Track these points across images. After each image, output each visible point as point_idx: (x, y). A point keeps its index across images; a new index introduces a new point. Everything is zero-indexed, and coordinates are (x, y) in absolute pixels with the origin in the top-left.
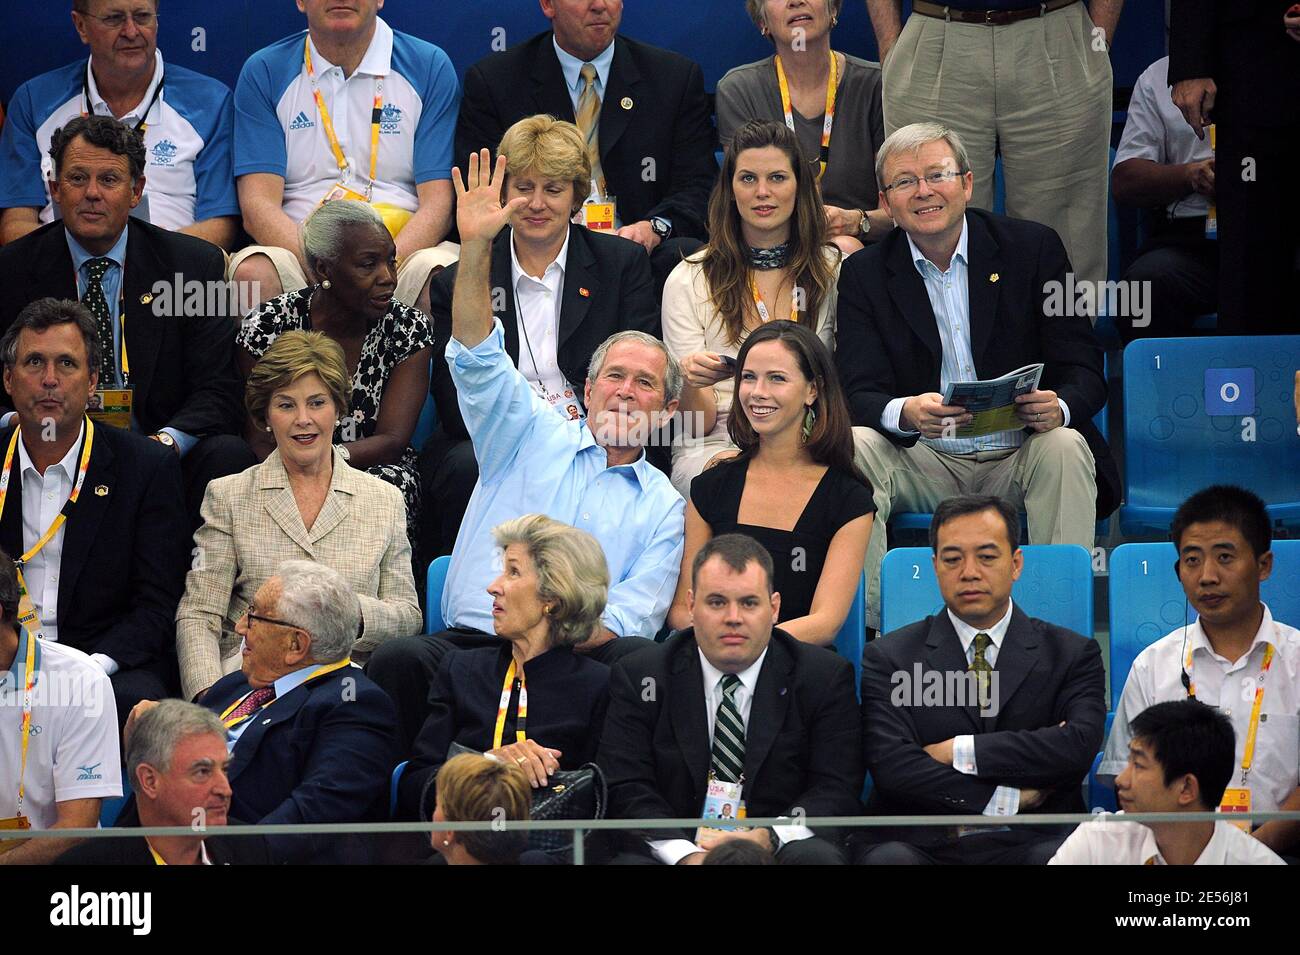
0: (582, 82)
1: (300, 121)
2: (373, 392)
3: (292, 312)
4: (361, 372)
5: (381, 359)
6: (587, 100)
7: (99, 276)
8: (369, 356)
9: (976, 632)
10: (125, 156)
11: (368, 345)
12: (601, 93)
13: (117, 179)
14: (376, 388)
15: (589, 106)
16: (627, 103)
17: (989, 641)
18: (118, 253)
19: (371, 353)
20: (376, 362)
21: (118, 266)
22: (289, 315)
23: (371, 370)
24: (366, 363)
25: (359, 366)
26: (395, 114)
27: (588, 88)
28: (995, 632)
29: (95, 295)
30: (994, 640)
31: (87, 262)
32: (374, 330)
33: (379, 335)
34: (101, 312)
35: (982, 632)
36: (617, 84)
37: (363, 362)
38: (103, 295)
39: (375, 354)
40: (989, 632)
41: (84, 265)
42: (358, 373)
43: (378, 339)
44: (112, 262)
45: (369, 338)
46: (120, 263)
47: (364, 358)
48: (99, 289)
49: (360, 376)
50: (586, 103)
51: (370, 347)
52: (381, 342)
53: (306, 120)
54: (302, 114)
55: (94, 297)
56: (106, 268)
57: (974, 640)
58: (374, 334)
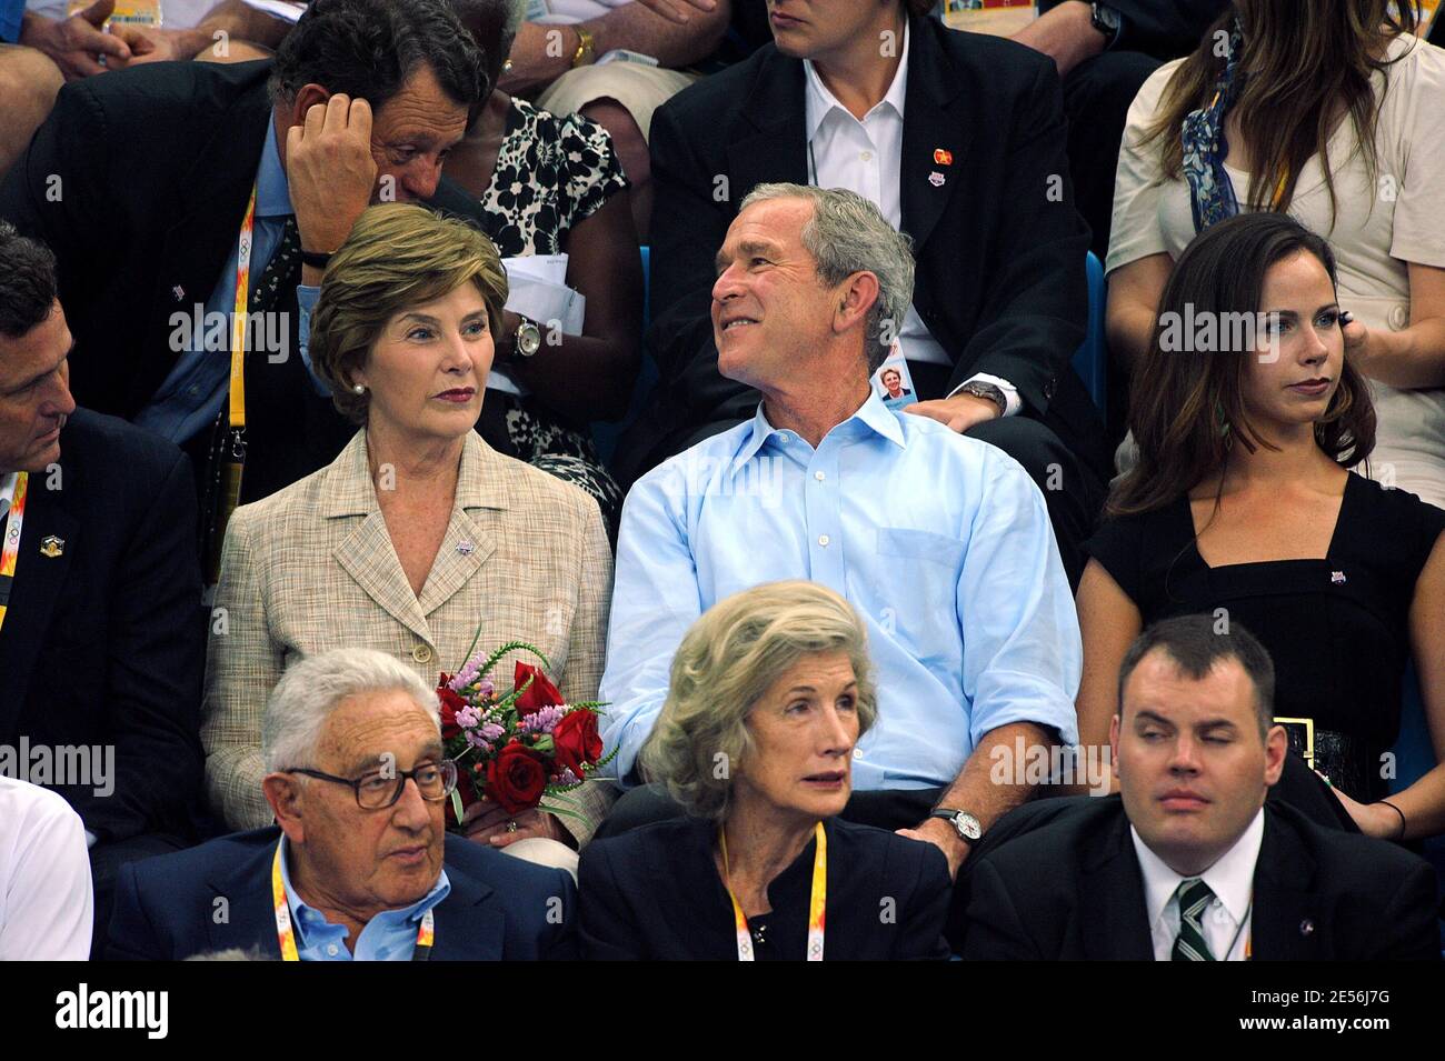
2: (521, 218)
4: (498, 187)
5: (533, 176)
11: (509, 150)
14: (524, 214)
19: (514, 163)
20: (524, 178)
23: (516, 188)
24: (507, 177)
25: (495, 179)
32: (517, 133)
33: (527, 139)
37: (501, 174)
39: (524, 167)
42: (492, 189)
43: (525, 145)
45: (510, 142)
47: (504, 168)
49: (496, 194)
51: (514, 154)
52: (532, 150)
58: (518, 139)
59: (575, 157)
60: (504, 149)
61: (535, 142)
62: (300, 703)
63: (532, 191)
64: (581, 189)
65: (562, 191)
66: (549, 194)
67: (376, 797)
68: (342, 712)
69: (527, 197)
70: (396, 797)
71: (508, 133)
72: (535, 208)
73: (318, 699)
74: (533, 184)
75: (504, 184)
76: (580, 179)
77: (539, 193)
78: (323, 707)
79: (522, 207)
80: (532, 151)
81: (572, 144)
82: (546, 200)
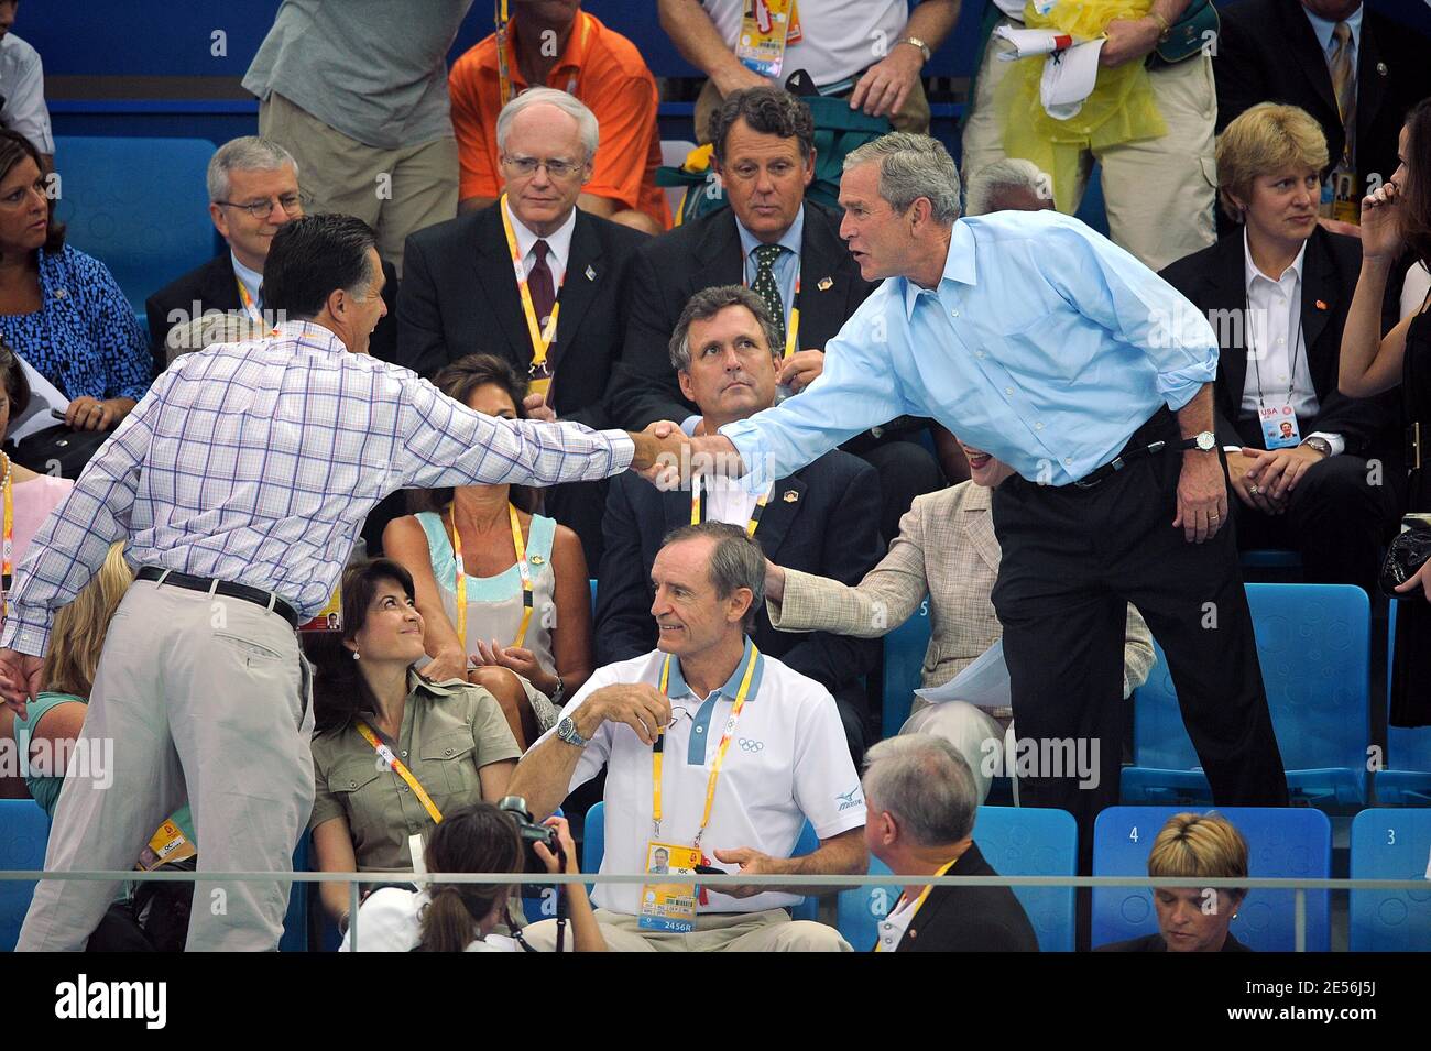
7: (768, 263)
10: (794, 138)
13: (789, 165)
18: (793, 240)
21: (792, 252)
29: (766, 284)
31: (756, 249)
34: (772, 303)
38: (774, 284)
41: (754, 251)
44: (785, 250)
46: (793, 249)
48: (769, 277)
55: (764, 286)
56: (777, 255)
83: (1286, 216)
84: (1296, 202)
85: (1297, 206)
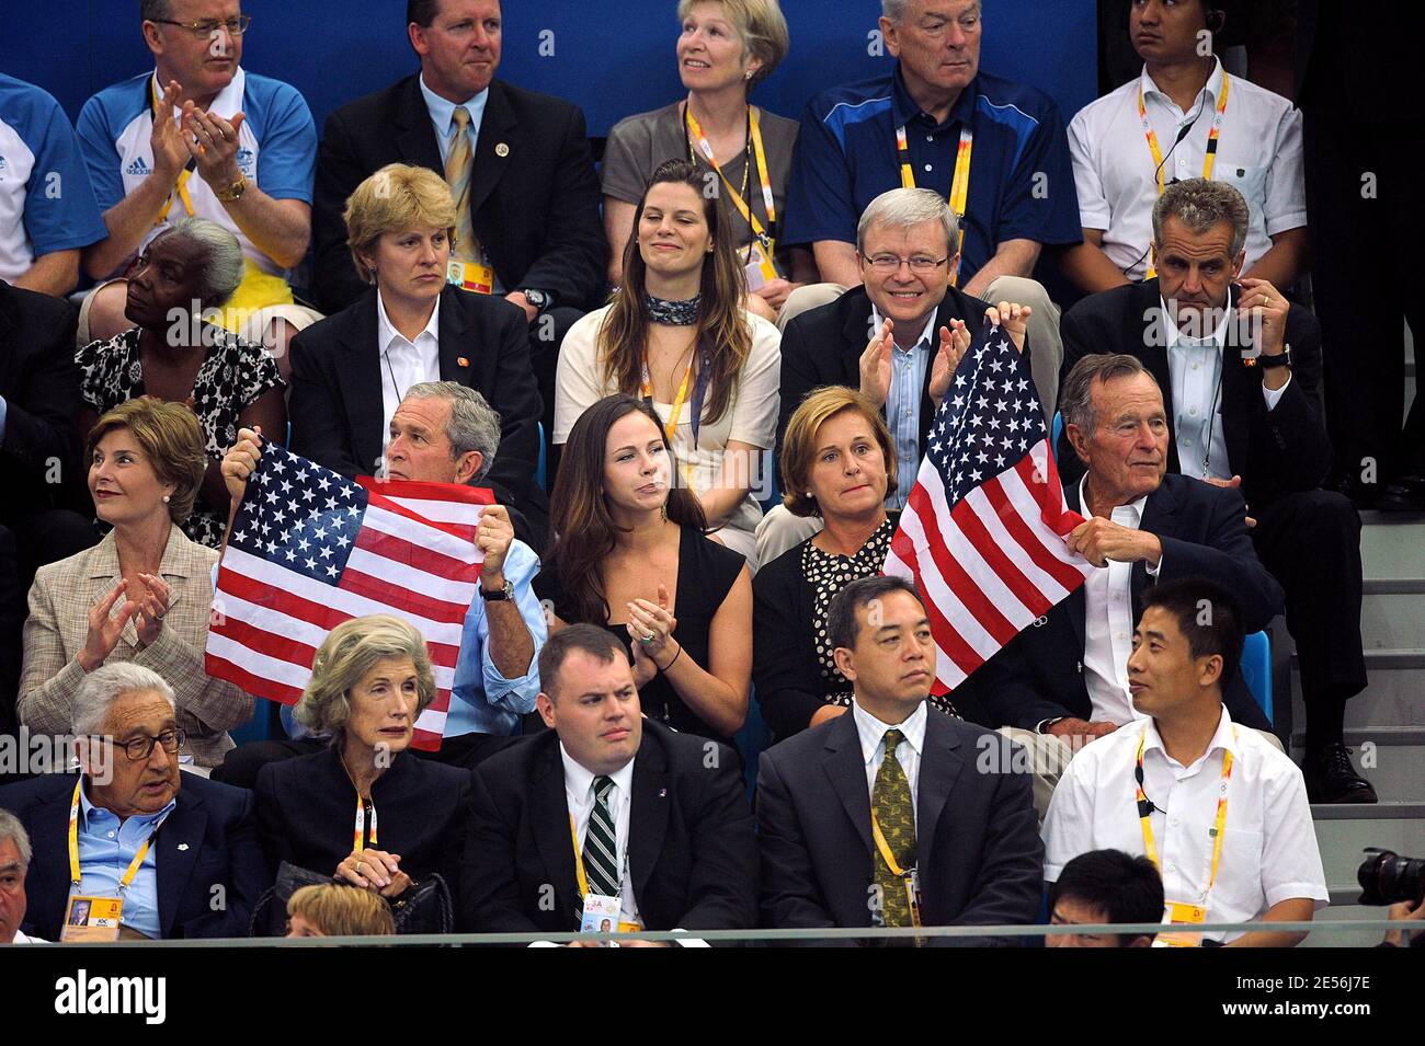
0: (454, 126)
1: (137, 166)
2: (207, 421)
3: (120, 345)
5: (218, 388)
6: (459, 147)
8: (204, 385)
9: (887, 727)
11: (204, 373)
12: (474, 139)
14: (210, 418)
15: (461, 153)
16: (502, 150)
17: (900, 737)
19: (207, 381)
20: (212, 391)
22: (117, 347)
23: (205, 399)
24: (201, 391)
25: (194, 394)
26: (246, 156)
27: (461, 133)
28: (907, 727)
30: (907, 735)
32: (212, 359)
33: (217, 364)
35: (894, 728)
36: (491, 131)
37: (197, 390)
39: (213, 383)
40: (900, 727)
43: (215, 368)
45: (205, 367)
47: (199, 385)
50: (456, 150)
51: (206, 375)
52: (219, 372)
53: (144, 166)
54: (140, 159)
57: (884, 737)
58: (212, 363)
59: (246, 376)
60: (201, 372)
61: (223, 365)
62: (94, 698)
63: (216, 399)
64: (248, 395)
65: (236, 399)
66: (227, 401)
67: (138, 752)
68: (119, 703)
69: (212, 405)
70: (149, 752)
71: (206, 359)
72: (217, 412)
73: (104, 696)
74: (218, 395)
75: (199, 397)
76: (249, 388)
77: (221, 402)
78: (107, 701)
79: (208, 413)
80: (219, 374)
81: (247, 367)
82: (225, 405)
83: (413, 276)
84: (422, 260)
85: (423, 264)
